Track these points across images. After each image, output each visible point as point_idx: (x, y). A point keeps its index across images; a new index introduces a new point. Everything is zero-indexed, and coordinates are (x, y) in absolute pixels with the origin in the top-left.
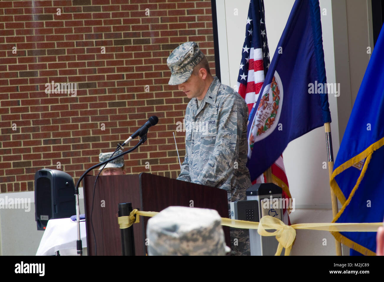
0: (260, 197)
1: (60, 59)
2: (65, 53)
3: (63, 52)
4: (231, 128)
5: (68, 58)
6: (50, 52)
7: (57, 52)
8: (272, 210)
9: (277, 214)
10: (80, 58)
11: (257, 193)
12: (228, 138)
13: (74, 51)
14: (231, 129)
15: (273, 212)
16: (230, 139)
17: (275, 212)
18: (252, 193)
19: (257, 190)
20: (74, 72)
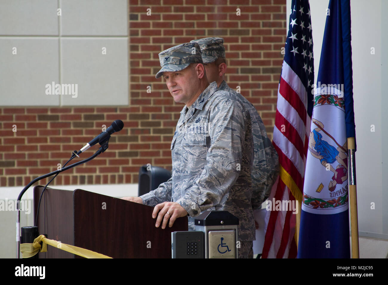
0: (207, 228)
1: (244, 40)
2: (248, 34)
3: (247, 32)
4: (256, 143)
5: (251, 40)
6: (232, 33)
7: (240, 32)
8: (223, 245)
9: (229, 250)
10: (265, 40)
11: (204, 223)
12: (256, 156)
13: (260, 32)
15: (223, 247)
16: (258, 157)
17: (226, 247)
18: (199, 222)
19: (205, 219)
20: (258, 55)
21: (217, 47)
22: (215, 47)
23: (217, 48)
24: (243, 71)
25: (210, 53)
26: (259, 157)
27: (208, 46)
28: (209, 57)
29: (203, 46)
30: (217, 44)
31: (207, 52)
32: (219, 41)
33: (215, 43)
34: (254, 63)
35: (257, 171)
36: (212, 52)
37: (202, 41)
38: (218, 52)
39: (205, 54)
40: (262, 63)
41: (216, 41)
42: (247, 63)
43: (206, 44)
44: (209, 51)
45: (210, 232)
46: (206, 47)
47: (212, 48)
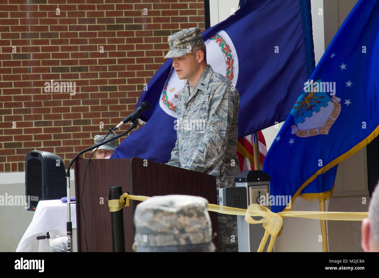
0: (248, 184)
1: (53, 42)
2: (58, 37)
3: (56, 35)
5: (60, 42)
6: (43, 35)
7: (50, 35)
10: (72, 42)
11: (246, 180)
12: (218, 125)
13: (67, 35)
14: (221, 116)
18: (240, 179)
19: (246, 177)
20: (67, 56)
21: (190, 38)
22: (188, 39)
23: (190, 40)
24: (54, 70)
25: (184, 46)
26: (221, 126)
27: (181, 40)
28: (183, 50)
29: (177, 41)
30: (190, 35)
31: (182, 46)
32: (191, 32)
33: (187, 35)
34: (63, 63)
35: (217, 136)
36: (186, 44)
37: (175, 36)
38: (192, 43)
39: (180, 47)
40: (71, 63)
41: (188, 34)
42: (57, 63)
43: (178, 39)
44: (183, 44)
45: (250, 187)
46: (179, 41)
47: (185, 40)
